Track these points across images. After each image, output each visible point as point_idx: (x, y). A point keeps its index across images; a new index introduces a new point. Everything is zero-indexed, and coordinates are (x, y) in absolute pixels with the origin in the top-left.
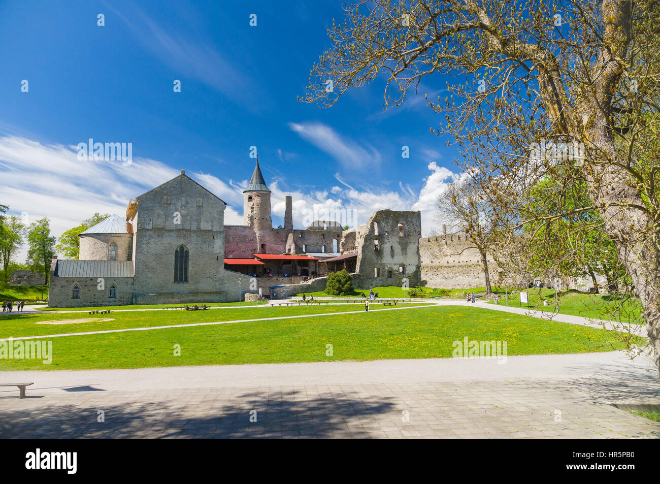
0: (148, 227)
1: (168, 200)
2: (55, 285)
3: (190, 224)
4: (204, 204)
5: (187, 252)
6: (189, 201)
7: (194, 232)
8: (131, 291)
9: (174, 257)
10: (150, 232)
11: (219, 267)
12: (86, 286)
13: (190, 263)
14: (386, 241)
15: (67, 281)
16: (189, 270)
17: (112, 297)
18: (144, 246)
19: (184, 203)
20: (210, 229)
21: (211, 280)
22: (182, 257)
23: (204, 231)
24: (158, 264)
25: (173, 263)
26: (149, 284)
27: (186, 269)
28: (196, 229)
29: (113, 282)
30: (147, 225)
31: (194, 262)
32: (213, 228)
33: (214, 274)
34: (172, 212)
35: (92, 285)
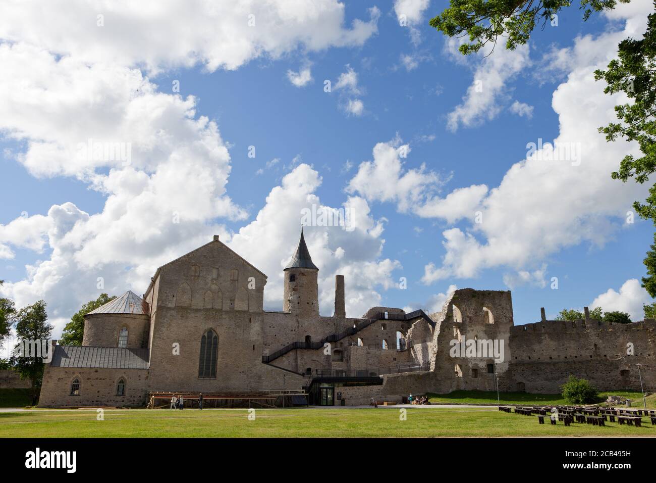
0: (170, 305)
1: (196, 272)
3: (222, 302)
4: (239, 278)
5: (216, 338)
6: (222, 273)
7: (227, 312)
8: (144, 388)
9: (200, 344)
10: (172, 312)
11: (255, 360)
12: (88, 379)
13: (220, 352)
14: (469, 329)
15: (66, 372)
16: (218, 363)
17: (120, 396)
18: (164, 329)
19: (215, 276)
20: (246, 309)
21: (245, 376)
22: (209, 343)
23: (239, 312)
25: (199, 351)
26: (167, 378)
27: (215, 360)
28: (228, 309)
29: (123, 375)
30: (169, 303)
31: (225, 351)
32: (250, 308)
33: (249, 368)
34: (201, 286)
35: (97, 379)
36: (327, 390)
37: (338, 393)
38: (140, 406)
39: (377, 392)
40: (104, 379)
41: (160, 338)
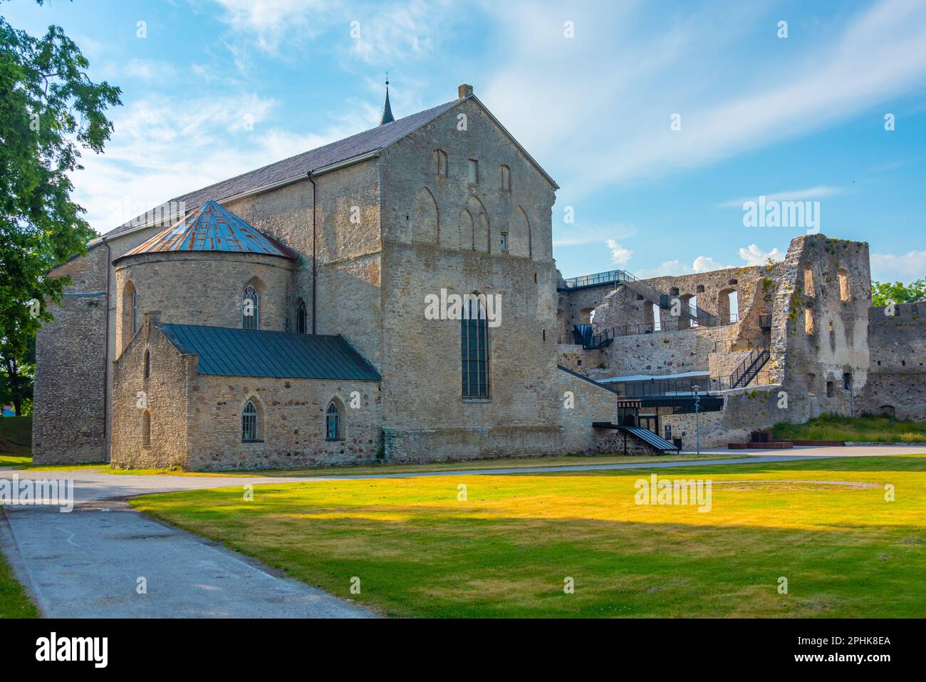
0: (403, 239)
1: (440, 165)
2: (201, 399)
3: (488, 237)
4: (513, 186)
6: (484, 173)
7: (500, 260)
8: (375, 422)
9: (460, 327)
10: (408, 253)
11: (548, 361)
12: (275, 403)
13: (493, 346)
14: (823, 309)
15: (232, 389)
16: (492, 367)
17: (334, 439)
18: (397, 292)
19: (472, 179)
20: (527, 254)
21: (535, 394)
22: (473, 325)
23: (514, 258)
24: (429, 345)
25: (460, 342)
26: (414, 400)
28: (500, 252)
29: (337, 394)
30: (402, 232)
31: (501, 342)
32: (533, 253)
33: (539, 378)
34: (452, 200)
35: (290, 403)
36: (648, 421)
37: (666, 427)
38: (373, 463)
39: (716, 424)
40: (303, 404)
41: (394, 312)
